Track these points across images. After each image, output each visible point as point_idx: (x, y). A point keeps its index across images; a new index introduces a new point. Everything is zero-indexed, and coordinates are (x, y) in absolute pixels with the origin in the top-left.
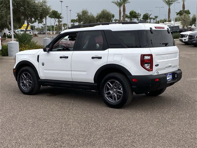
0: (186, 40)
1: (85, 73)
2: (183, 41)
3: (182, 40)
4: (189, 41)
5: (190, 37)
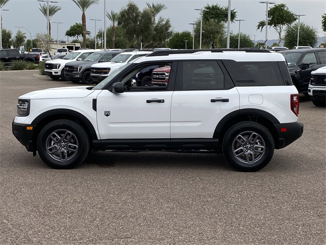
0: (57, 73)
1: (199, 124)
2: (53, 74)
4: (67, 75)
5: (69, 69)
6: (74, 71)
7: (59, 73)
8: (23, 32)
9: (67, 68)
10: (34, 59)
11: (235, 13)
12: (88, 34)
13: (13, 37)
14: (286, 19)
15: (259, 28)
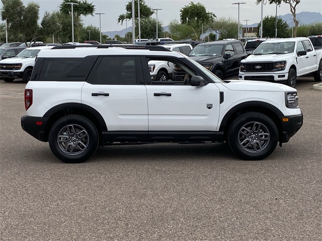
11: (93, 6)
14: (144, 13)
15: (119, 21)
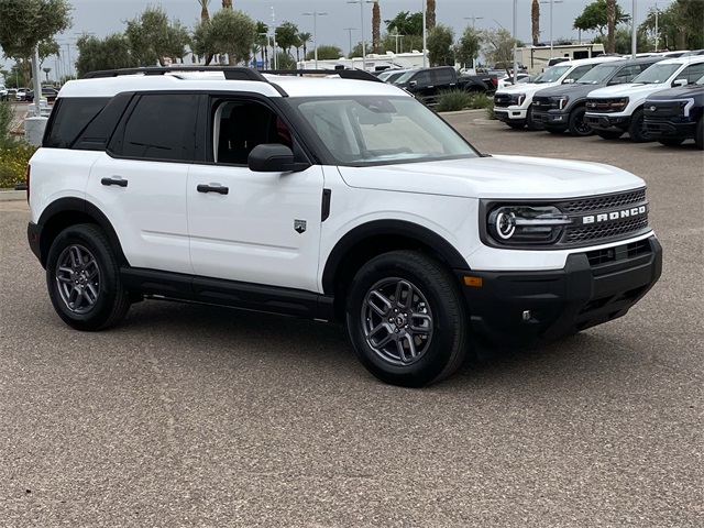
0: (519, 113)
2: (511, 116)
3: (507, 114)
4: (538, 117)
5: (543, 102)
6: (551, 108)
7: (523, 115)
8: (477, 29)
9: (538, 103)
10: (486, 86)
12: (626, 21)
13: (457, 41)
